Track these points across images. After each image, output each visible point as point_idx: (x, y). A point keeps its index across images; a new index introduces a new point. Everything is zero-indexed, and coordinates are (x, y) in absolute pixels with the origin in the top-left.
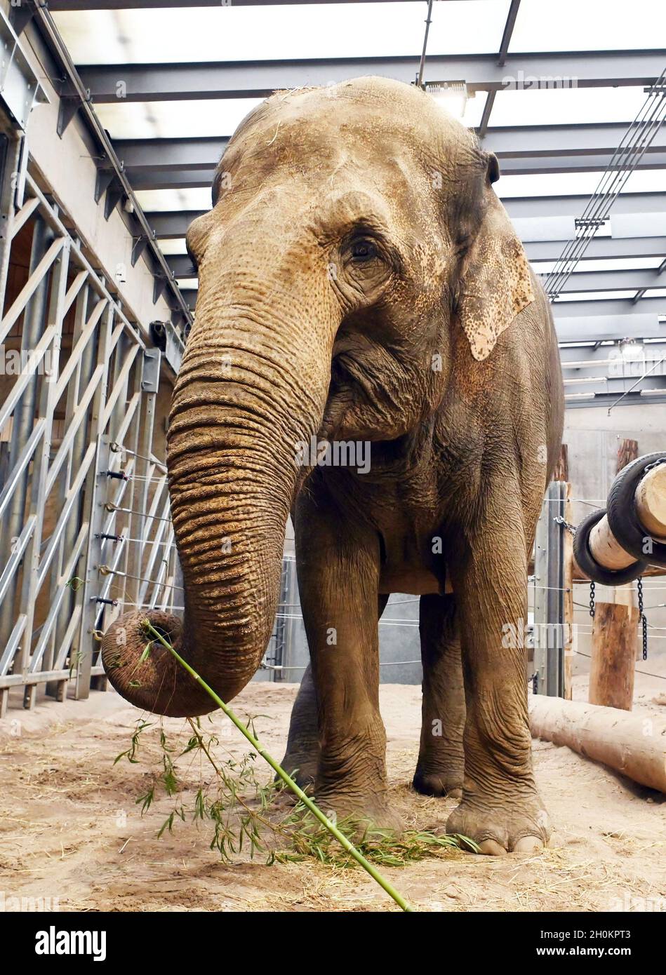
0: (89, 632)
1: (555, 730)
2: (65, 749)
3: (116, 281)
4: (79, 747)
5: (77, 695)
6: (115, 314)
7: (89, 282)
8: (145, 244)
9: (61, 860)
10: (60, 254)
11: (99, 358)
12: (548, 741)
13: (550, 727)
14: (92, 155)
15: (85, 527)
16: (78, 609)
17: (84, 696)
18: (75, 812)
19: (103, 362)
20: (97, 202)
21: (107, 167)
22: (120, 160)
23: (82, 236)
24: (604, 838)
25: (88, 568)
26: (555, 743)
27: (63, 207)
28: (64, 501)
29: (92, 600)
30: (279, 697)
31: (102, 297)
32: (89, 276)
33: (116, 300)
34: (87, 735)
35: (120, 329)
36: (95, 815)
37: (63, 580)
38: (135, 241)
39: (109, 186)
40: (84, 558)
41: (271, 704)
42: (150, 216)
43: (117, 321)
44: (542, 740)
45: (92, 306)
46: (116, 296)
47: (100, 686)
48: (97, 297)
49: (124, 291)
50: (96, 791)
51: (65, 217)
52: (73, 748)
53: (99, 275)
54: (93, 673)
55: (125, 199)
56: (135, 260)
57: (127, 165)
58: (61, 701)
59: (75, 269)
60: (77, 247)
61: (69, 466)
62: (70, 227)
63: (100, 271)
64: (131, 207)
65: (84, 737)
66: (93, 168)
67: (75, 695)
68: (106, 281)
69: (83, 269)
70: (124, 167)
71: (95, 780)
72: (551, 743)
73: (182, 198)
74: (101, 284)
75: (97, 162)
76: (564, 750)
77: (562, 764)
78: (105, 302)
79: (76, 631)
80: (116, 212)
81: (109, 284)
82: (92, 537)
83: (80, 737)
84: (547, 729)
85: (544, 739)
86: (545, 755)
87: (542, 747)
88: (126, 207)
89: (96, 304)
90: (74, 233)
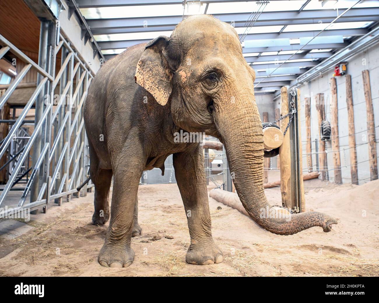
0: (86, 176)
1: (232, 204)
2: (82, 217)
3: (89, 65)
4: (87, 216)
5: (83, 195)
6: (89, 75)
7: (80, 66)
8: (97, 52)
9: (88, 264)
10: (71, 58)
11: (85, 90)
12: (230, 207)
13: (231, 202)
14: (80, 25)
15: (83, 143)
16: (82, 169)
17: (85, 195)
18: (90, 244)
19: (86, 91)
20: (82, 40)
21: (84, 28)
22: (89, 26)
23: (78, 51)
24: (254, 245)
25: (85, 156)
26: (232, 208)
27: (71, 43)
28: (76, 136)
29: (86, 166)
30: (145, 191)
31: (85, 70)
32: (80, 64)
33: (89, 70)
34: (88, 211)
35: (90, 79)
36: (96, 245)
37: (77, 161)
38: (94, 51)
39: (86, 34)
40: (83, 153)
41: (143, 194)
42: (99, 43)
43: (89, 77)
44: (228, 206)
45: (81, 73)
46: (89, 69)
47: (89, 191)
48: (83, 70)
49: (91, 67)
50: (95, 235)
51: (72, 46)
52: (85, 217)
53: (83, 63)
54: (87, 188)
55: (90, 38)
56: (94, 56)
57: (91, 28)
58: (78, 198)
59: (76, 62)
60: (76, 55)
61: (77, 125)
62: (73, 48)
63: (83, 62)
64: (92, 40)
65: (88, 212)
66: (80, 29)
67: (82, 195)
68: (86, 65)
69: (78, 62)
70: (90, 28)
71: (94, 230)
72: (231, 207)
73: (109, 37)
74: (84, 66)
75: (81, 27)
76: (236, 210)
77: (236, 216)
78: (85, 72)
79: (82, 176)
80: (88, 42)
81: (87, 66)
82: (85, 146)
83: (86, 212)
84: (230, 203)
85: (229, 206)
86: (230, 212)
87: (228, 209)
88: (91, 40)
89: (83, 72)
90: (75, 51)
